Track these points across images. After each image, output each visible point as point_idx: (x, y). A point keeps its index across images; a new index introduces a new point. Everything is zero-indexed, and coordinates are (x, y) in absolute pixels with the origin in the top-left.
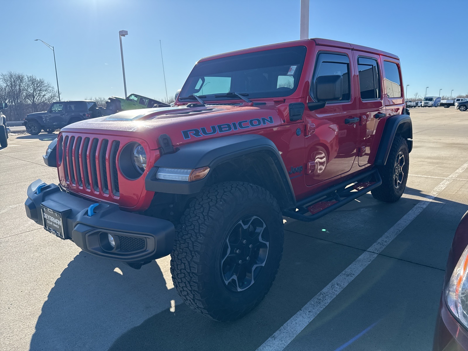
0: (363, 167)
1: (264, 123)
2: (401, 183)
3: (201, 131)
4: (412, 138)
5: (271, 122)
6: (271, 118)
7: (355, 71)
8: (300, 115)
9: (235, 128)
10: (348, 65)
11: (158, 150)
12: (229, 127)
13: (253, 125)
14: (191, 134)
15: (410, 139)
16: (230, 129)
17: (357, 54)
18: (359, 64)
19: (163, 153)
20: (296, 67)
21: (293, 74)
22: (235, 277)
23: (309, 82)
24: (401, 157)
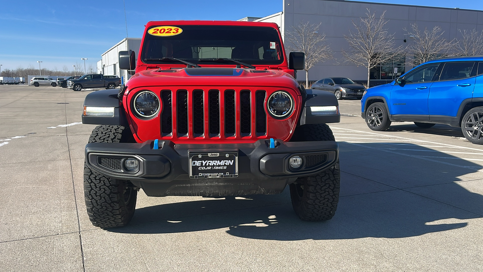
20: (275, 43)
21: (275, 48)
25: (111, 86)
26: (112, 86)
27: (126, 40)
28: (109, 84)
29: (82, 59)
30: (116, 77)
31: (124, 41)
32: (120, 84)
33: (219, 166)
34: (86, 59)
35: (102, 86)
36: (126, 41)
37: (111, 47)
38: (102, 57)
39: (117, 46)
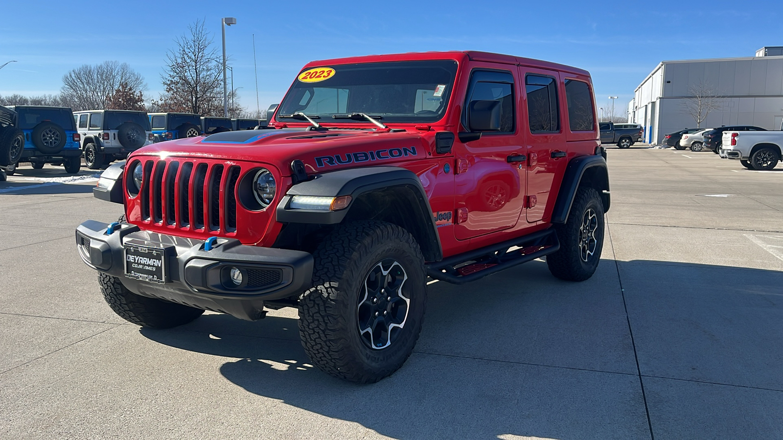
0: (534, 224)
1: (406, 154)
2: (592, 254)
3: (335, 159)
4: (608, 190)
5: (414, 153)
6: (413, 149)
7: (522, 93)
8: (449, 147)
9: (373, 158)
10: (512, 85)
11: (291, 178)
12: (366, 155)
13: (393, 156)
14: (325, 161)
15: (604, 191)
16: (367, 158)
17: (525, 71)
18: (526, 84)
19: (297, 180)
20: (444, 86)
21: (440, 95)
22: (370, 330)
23: (460, 107)
24: (591, 216)
25: (624, 141)
26: (626, 141)
27: (662, 65)
28: (621, 139)
29: (610, 98)
30: (637, 128)
31: (660, 68)
32: (640, 138)
33: (149, 265)
34: (616, 97)
35: (610, 141)
36: (663, 67)
37: (646, 77)
38: (635, 94)
39: (653, 75)
